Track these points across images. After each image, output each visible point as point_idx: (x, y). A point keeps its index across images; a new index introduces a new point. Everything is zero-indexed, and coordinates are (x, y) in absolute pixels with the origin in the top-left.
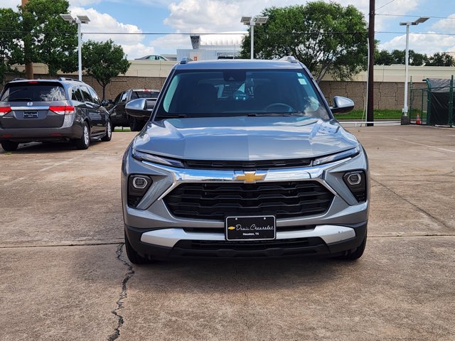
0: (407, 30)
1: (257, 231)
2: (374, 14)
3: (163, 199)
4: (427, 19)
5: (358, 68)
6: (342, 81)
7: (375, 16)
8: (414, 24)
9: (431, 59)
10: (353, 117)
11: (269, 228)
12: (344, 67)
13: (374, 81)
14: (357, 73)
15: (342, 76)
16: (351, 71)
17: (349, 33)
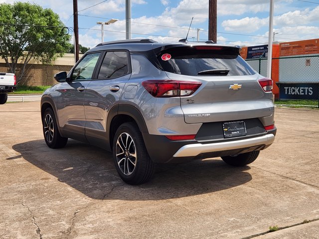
0: (102, 28)
5: (55, 55)
12: (45, 54)
14: (55, 58)
15: (43, 61)
16: (50, 57)
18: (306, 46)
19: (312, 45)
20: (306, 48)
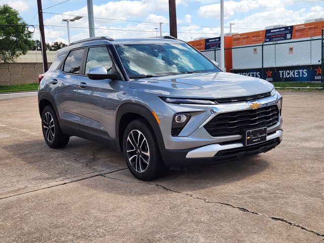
0: (68, 25)
1: (259, 138)
2: (42, 12)
3: (204, 126)
4: (81, 17)
5: (17, 52)
6: (6, 63)
7: (43, 14)
8: (72, 20)
9: (53, 46)
10: (18, 90)
11: (264, 135)
12: (7, 52)
13: (48, 62)
14: (17, 56)
15: (5, 59)
16: (12, 55)
17: (9, 26)
18: (253, 37)
19: (258, 36)
20: (253, 38)
